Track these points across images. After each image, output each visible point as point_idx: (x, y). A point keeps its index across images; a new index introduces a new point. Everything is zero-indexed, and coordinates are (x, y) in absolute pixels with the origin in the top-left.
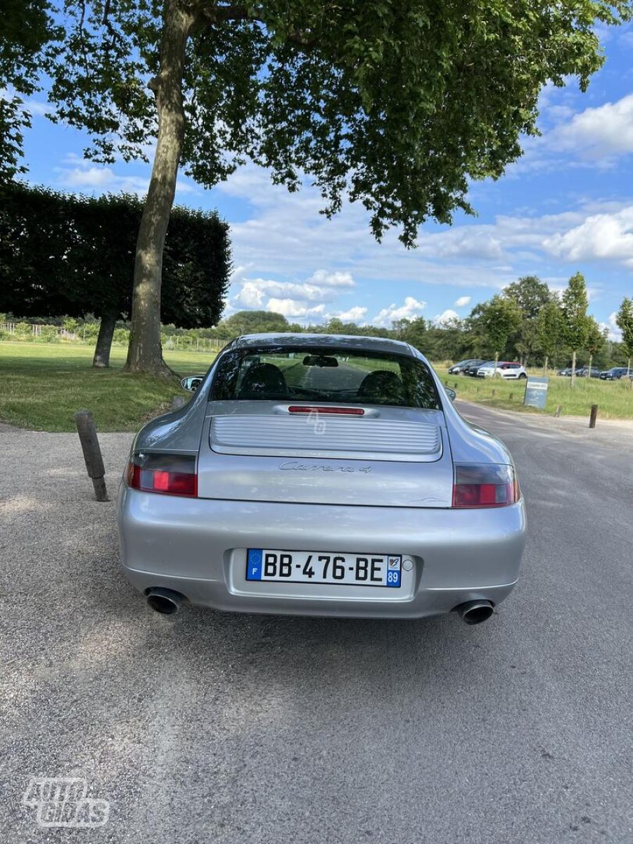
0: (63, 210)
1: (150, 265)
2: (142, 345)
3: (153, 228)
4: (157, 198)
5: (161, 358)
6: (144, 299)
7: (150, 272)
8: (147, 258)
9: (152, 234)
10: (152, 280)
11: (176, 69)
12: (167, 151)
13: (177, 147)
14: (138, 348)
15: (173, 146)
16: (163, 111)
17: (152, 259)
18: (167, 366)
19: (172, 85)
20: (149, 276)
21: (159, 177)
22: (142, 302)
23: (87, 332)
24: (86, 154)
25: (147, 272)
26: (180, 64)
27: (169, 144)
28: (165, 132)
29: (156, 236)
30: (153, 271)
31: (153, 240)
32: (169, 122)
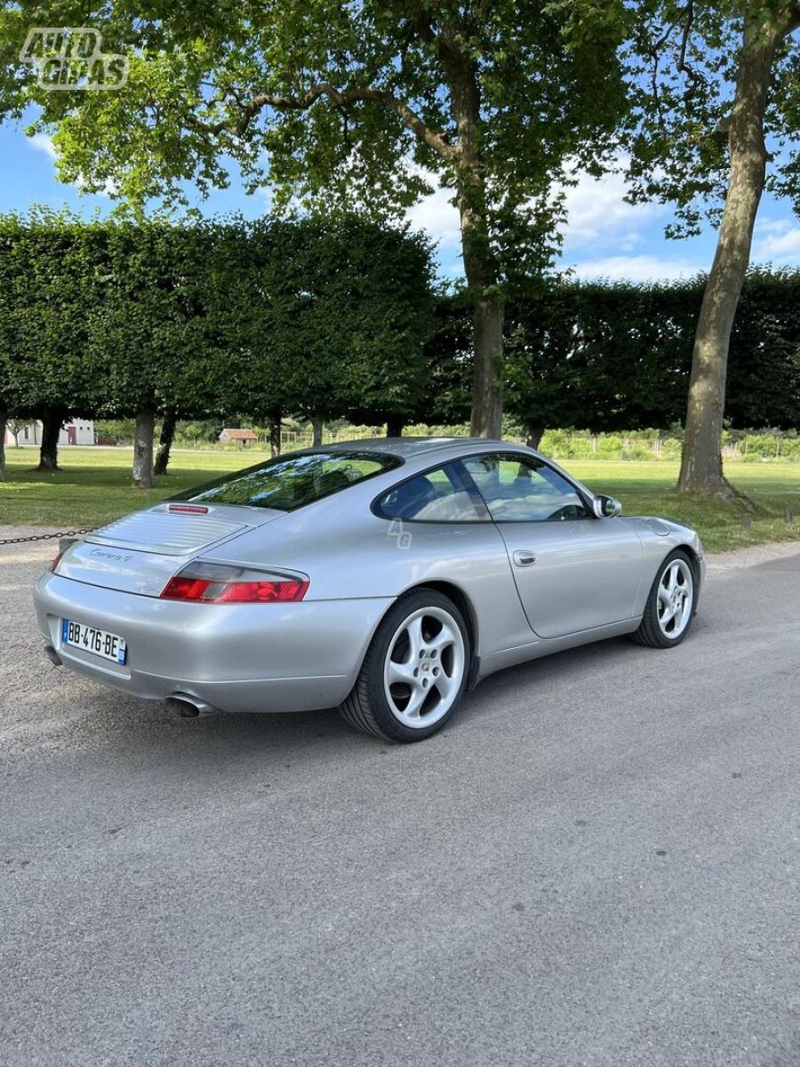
0: (643, 304)
1: (710, 356)
2: (694, 459)
3: (714, 309)
4: (722, 270)
5: (721, 474)
6: (699, 401)
7: (708, 365)
8: (706, 348)
9: (713, 316)
10: (710, 375)
11: (754, 97)
12: (737, 206)
13: (750, 198)
14: (689, 463)
15: (745, 197)
16: (734, 155)
17: (711, 349)
18: (728, 485)
19: (747, 119)
20: (707, 371)
21: (725, 242)
22: (697, 405)
23: (751, 446)
24: (667, 233)
25: (704, 366)
26: (759, 90)
27: (740, 197)
28: (735, 182)
29: (718, 318)
30: (713, 365)
31: (714, 324)
32: (740, 168)
